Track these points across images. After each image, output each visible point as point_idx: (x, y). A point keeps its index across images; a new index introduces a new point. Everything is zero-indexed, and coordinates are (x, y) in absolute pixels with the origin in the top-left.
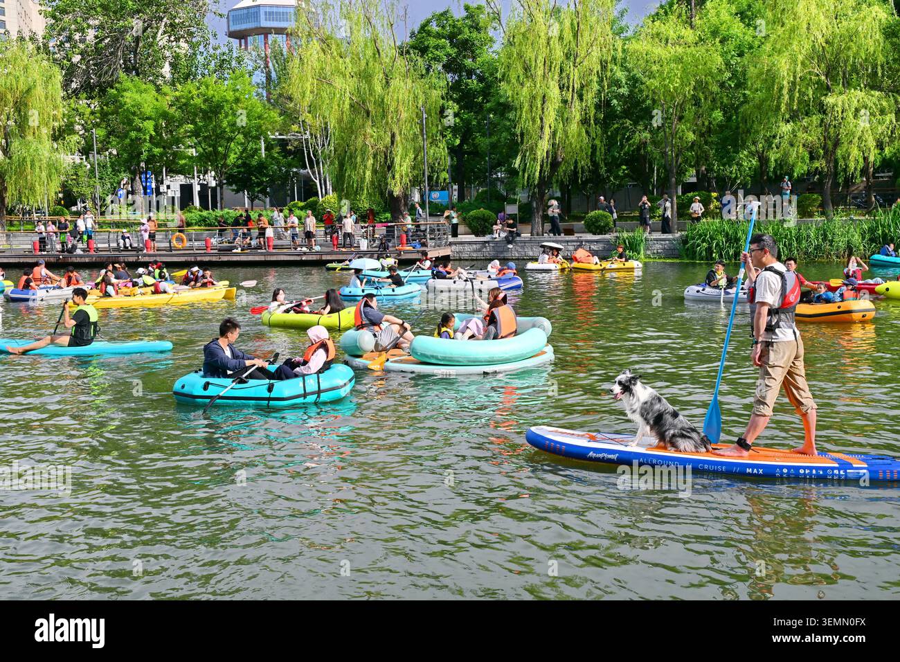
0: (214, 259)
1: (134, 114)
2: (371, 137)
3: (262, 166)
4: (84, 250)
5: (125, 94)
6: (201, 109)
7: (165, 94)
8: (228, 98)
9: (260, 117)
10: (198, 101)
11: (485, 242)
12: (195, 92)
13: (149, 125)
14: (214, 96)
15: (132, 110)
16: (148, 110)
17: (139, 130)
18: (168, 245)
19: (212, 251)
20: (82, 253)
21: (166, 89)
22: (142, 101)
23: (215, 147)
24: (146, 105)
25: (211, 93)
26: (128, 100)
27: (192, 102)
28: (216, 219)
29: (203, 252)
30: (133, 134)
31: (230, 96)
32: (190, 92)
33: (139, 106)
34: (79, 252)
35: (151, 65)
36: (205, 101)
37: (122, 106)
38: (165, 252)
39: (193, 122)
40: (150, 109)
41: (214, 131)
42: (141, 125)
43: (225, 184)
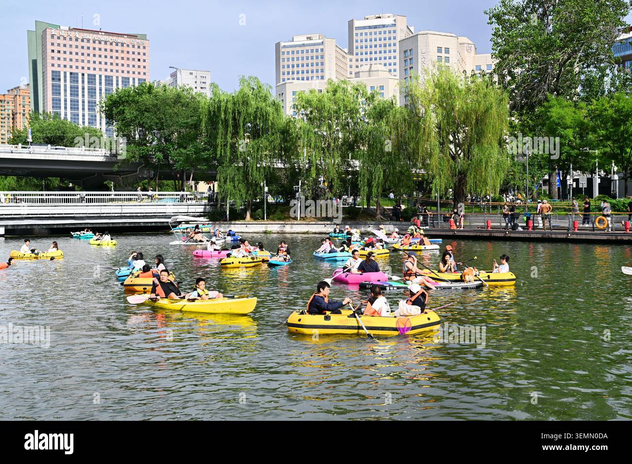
1: (558, 124)
4: (523, 227)
5: (550, 110)
6: (612, 118)
7: (582, 108)
10: (610, 112)
12: (607, 106)
13: (569, 132)
14: (624, 107)
15: (557, 121)
16: (568, 121)
17: (561, 136)
20: (522, 230)
21: (583, 104)
22: (565, 114)
24: (567, 117)
25: (622, 104)
26: (554, 114)
27: (604, 113)
29: (622, 232)
32: (603, 105)
33: (562, 118)
34: (519, 229)
35: (569, 87)
36: (616, 111)
37: (548, 118)
38: (589, 231)
39: (605, 128)
40: (570, 121)
41: (622, 135)
42: (563, 133)
43: (629, 177)
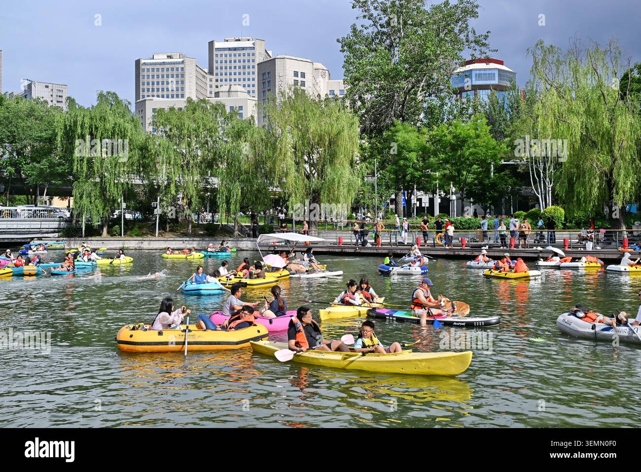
0: (468, 254)
1: (404, 148)
3: (493, 185)
4: (372, 244)
5: (396, 134)
6: (451, 143)
7: (424, 134)
8: (471, 134)
9: (494, 148)
10: (449, 137)
12: (446, 132)
13: (413, 156)
14: (460, 133)
15: (402, 145)
16: (413, 145)
17: (406, 159)
18: (432, 242)
19: (466, 248)
20: (371, 246)
21: (425, 130)
22: (409, 139)
23: (459, 172)
24: (411, 142)
25: (459, 131)
26: (400, 138)
27: (444, 139)
28: (461, 224)
29: (459, 248)
30: (402, 162)
31: (472, 133)
32: (443, 131)
33: (407, 142)
34: (369, 245)
35: (413, 113)
36: (454, 137)
37: (395, 142)
39: (445, 153)
40: (414, 145)
41: (459, 159)
42: (407, 156)
43: (465, 197)
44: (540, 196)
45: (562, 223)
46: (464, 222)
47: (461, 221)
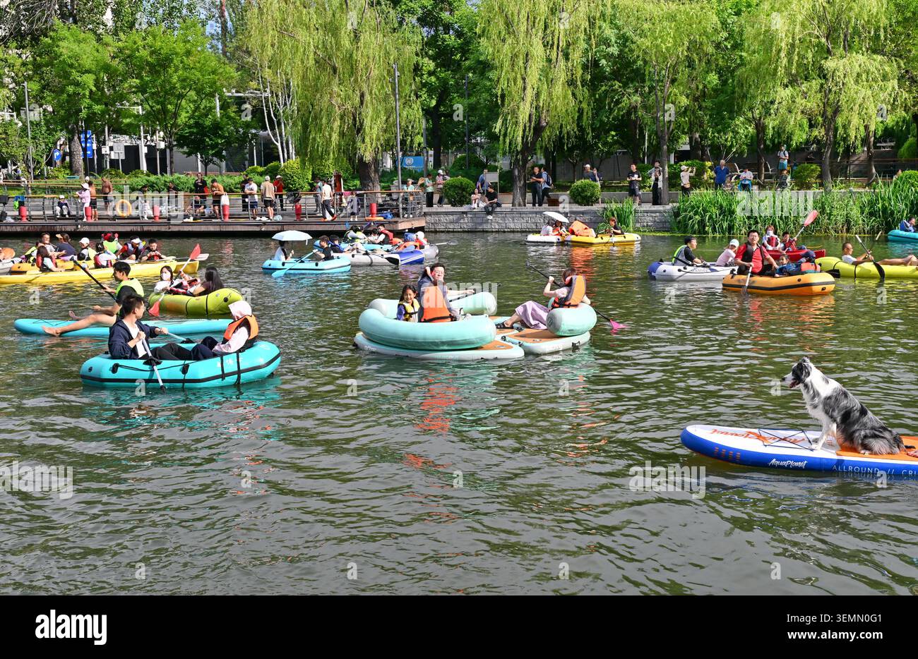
0: (163, 229)
1: (71, 66)
2: (338, 96)
3: (216, 127)
4: (15, 218)
6: (148, 62)
7: (107, 45)
8: (178, 50)
9: (214, 72)
10: (144, 53)
11: (463, 213)
12: (140, 43)
13: (89, 80)
14: (162, 48)
15: (69, 61)
16: (87, 62)
17: (77, 84)
19: (161, 220)
20: (13, 221)
21: (109, 39)
22: (81, 52)
23: (163, 104)
24: (85, 57)
25: (158, 44)
26: (64, 51)
27: (137, 54)
30: (71, 89)
31: (180, 48)
32: (135, 43)
33: (76, 57)
34: (9, 220)
35: (90, 11)
36: (152, 53)
37: (57, 56)
38: (107, 221)
39: (139, 76)
40: (89, 61)
41: (163, 86)
42: (79, 78)
43: (175, 145)
44: (279, 145)
45: (309, 183)
46: (170, 182)
47: (165, 181)
